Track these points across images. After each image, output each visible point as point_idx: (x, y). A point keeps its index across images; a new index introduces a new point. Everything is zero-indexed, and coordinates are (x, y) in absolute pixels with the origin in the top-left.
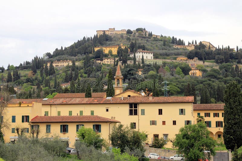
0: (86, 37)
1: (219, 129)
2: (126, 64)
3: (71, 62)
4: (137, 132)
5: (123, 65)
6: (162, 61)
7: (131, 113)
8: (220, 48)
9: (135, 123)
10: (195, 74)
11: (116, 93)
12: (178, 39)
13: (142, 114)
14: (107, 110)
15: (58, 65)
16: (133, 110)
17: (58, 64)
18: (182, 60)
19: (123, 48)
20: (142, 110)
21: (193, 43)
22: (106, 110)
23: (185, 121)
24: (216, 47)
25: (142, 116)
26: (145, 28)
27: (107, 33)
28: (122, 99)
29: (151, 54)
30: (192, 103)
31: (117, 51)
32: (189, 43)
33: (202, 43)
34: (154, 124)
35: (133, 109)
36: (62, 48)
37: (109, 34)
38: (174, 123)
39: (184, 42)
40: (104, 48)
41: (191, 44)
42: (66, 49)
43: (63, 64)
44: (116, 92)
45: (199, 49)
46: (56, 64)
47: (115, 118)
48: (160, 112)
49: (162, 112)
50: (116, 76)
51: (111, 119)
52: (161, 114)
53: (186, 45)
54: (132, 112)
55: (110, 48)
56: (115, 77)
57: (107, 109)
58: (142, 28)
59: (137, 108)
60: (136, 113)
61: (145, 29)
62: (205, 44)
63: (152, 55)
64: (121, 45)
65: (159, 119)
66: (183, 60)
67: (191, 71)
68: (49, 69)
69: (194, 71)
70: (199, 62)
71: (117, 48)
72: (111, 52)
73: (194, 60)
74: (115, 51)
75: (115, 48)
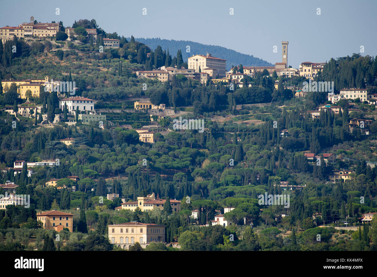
6: (106, 116)
10: (147, 139)
27: (19, 33)
29: (92, 102)
31: (39, 91)
37: (23, 38)
40: (18, 83)
63: (92, 105)
67: (142, 135)
69: (146, 135)
70: (168, 112)
71: (39, 86)
72: (29, 93)
73: (160, 108)
74: (36, 92)
75: (37, 87)
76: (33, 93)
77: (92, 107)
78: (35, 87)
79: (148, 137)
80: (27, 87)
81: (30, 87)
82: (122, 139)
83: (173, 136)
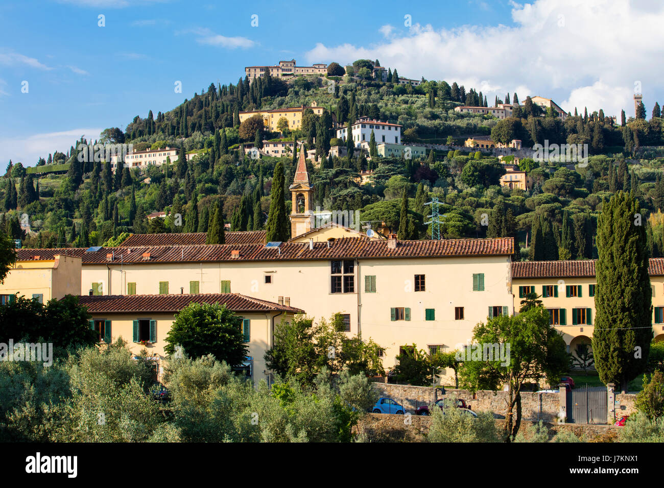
0: (216, 86)
1: (582, 330)
2: (328, 158)
3: (173, 153)
4: (355, 341)
5: (320, 160)
6: (425, 148)
7: (335, 287)
8: (579, 115)
9: (347, 316)
10: (513, 183)
11: (295, 232)
12: (467, 91)
13: (367, 290)
14: (268, 279)
15: (140, 163)
16: (342, 278)
17: (139, 160)
18: (480, 146)
19: (318, 112)
20: (367, 277)
21: (508, 101)
22: (264, 280)
23: (490, 308)
24: (570, 113)
25: (369, 294)
26: (377, 61)
27: (274, 73)
28: (311, 248)
29: (396, 129)
30: (508, 255)
31: (300, 121)
32: (498, 102)
33: (533, 100)
34: (402, 318)
35: (342, 274)
36: (151, 114)
37: (280, 76)
38: (459, 313)
39: (484, 98)
40: (266, 115)
41: (504, 102)
42: (161, 117)
43: (152, 159)
44: (295, 229)
45: (525, 117)
46: (135, 160)
47: (288, 300)
48: (420, 283)
49: (423, 283)
50: (295, 185)
51: (277, 302)
52: (423, 289)
53: (489, 106)
54: (340, 285)
55: (283, 114)
56: (292, 186)
57: (268, 274)
58: (370, 61)
59: (352, 271)
60: (349, 288)
61: (378, 64)
62: (540, 104)
63: (398, 133)
64: (313, 106)
65: (417, 303)
66: (482, 146)
67: (504, 177)
68: (115, 173)
69: (511, 177)
70: (525, 153)
71: (301, 113)
72: (284, 124)
73: (511, 146)
74: (296, 122)
75: (297, 113)
76: (290, 124)
77: (396, 138)
78: (295, 115)
79: (514, 179)
80: (280, 115)
81: (286, 115)
82: (472, 175)
83: (565, 175)
